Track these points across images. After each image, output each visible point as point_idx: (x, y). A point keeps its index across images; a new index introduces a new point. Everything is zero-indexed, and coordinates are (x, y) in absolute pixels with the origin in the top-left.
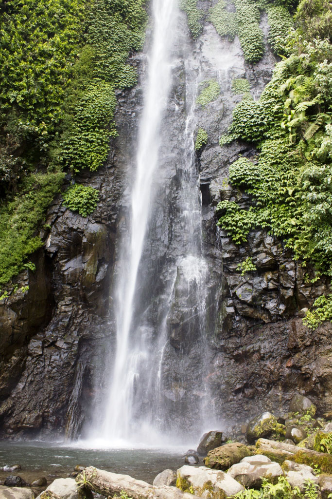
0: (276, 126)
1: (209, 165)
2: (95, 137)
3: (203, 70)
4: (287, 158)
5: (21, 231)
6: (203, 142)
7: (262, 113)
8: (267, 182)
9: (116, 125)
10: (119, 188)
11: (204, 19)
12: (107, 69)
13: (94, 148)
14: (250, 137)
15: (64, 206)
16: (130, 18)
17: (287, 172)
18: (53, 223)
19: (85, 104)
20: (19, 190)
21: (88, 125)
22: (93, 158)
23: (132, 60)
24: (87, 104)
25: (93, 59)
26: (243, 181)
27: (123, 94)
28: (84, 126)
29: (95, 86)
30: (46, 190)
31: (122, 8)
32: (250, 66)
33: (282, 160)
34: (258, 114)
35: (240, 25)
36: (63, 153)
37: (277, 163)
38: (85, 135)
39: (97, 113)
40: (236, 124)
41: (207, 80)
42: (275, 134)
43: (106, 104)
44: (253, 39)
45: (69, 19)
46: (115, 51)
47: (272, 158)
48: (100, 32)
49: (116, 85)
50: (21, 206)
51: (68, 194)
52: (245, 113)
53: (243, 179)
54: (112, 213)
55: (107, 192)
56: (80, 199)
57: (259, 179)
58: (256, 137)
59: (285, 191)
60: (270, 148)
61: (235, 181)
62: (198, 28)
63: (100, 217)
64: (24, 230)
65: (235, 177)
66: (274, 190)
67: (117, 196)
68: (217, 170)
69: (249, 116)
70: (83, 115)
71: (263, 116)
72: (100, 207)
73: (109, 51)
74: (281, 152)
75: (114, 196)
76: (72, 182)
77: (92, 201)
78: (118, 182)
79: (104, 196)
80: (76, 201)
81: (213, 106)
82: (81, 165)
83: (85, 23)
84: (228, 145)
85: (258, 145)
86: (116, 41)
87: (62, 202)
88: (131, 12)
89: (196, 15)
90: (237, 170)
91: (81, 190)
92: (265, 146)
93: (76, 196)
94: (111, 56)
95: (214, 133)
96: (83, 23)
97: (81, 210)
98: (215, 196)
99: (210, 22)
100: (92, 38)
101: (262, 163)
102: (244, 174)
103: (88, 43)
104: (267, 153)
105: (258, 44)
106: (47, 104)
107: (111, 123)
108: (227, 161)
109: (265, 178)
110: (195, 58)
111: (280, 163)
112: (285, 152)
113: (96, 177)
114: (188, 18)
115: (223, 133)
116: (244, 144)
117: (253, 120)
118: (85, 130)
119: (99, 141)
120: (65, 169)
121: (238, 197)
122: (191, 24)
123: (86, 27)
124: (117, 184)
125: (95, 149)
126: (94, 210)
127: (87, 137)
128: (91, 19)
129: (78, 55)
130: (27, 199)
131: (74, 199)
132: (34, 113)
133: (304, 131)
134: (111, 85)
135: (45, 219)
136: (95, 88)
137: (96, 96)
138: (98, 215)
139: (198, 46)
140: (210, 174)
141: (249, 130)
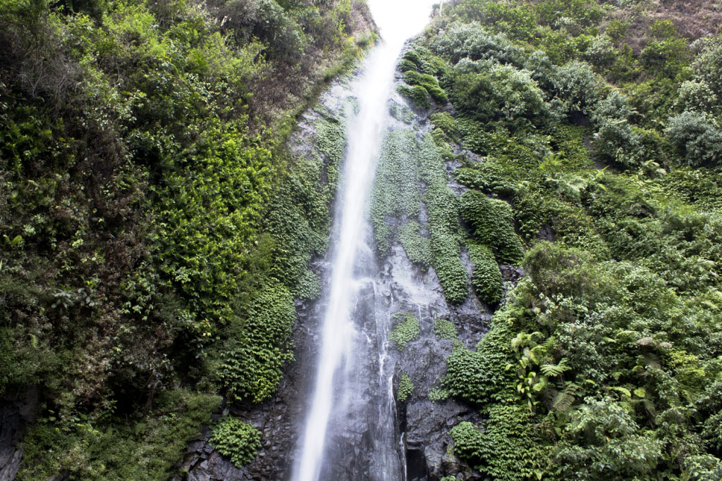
0: (508, 388)
1: (418, 424)
2: (268, 356)
3: (396, 300)
4: (528, 431)
5: (153, 472)
6: (409, 392)
7: (489, 369)
8: (505, 458)
9: (295, 346)
10: (289, 434)
11: (393, 238)
12: (288, 269)
13: (264, 370)
14: (474, 397)
15: (210, 444)
16: (313, 214)
17: (530, 449)
18: (192, 468)
19: (260, 309)
20: (155, 406)
21: (260, 338)
22: (262, 384)
23: (315, 266)
24: (262, 308)
25: (273, 252)
26: (476, 453)
27: (304, 308)
28: (255, 338)
29: (272, 287)
30: (194, 416)
31: (307, 200)
32: (453, 307)
33: (521, 432)
34: (484, 369)
35: (438, 256)
36: (224, 368)
37: (515, 435)
38: (256, 350)
39: (274, 324)
40: (455, 377)
41: (403, 312)
42: (508, 398)
43: (286, 315)
44: (458, 276)
45: (254, 196)
46: (297, 250)
47: (508, 428)
48: (284, 221)
49: (296, 293)
50: (156, 432)
51: (218, 428)
52: (467, 365)
53: (475, 450)
54: (278, 469)
55: (273, 436)
56: (237, 440)
57: (495, 452)
58: (482, 398)
59: (531, 473)
60: (503, 415)
61: (464, 451)
62: (386, 247)
63: (259, 472)
64: (157, 470)
65: (465, 445)
66: (514, 470)
67: (286, 446)
68: (430, 433)
69: (473, 370)
70: (256, 323)
71: (489, 373)
72: (261, 457)
73: (292, 247)
74: (519, 422)
75: (282, 445)
76: (225, 412)
77: (253, 446)
78: (288, 425)
79: (268, 443)
80: (231, 442)
81: (415, 347)
82: (244, 390)
83: (269, 205)
84: (441, 402)
85: (482, 409)
86: (299, 238)
87: (209, 438)
88: (314, 207)
89: (384, 229)
90: (466, 437)
91: (239, 427)
92: (495, 411)
93: (232, 434)
94: (294, 254)
95: (420, 383)
96: (266, 205)
97: (236, 456)
98: (433, 467)
99: (399, 243)
100: (274, 226)
101: (495, 433)
102: (477, 444)
103: (268, 231)
104: (500, 421)
105: (463, 283)
106: (213, 295)
107: (288, 342)
108: (443, 424)
109: (502, 453)
110: (384, 282)
111: (519, 437)
112: (524, 423)
113: (258, 412)
114: (375, 231)
115: (433, 385)
116: (463, 405)
117: (479, 375)
118: (256, 342)
119: (273, 362)
120: (222, 392)
121: (467, 473)
122: (378, 240)
123: (268, 210)
124: (286, 428)
125: (266, 371)
126: (252, 460)
127: (257, 353)
128: (274, 202)
129: (256, 242)
130: (165, 423)
131: (228, 438)
132: (197, 304)
133: (551, 400)
134: (290, 291)
135: (182, 461)
136: (273, 290)
137: (274, 301)
138: (258, 468)
139: (387, 268)
140: (420, 436)
141: (474, 387)
